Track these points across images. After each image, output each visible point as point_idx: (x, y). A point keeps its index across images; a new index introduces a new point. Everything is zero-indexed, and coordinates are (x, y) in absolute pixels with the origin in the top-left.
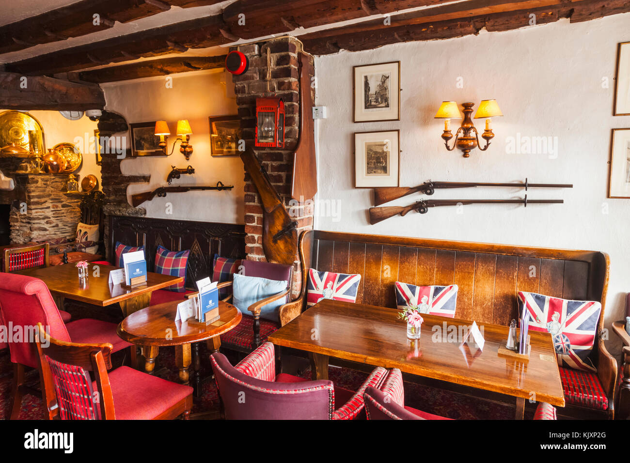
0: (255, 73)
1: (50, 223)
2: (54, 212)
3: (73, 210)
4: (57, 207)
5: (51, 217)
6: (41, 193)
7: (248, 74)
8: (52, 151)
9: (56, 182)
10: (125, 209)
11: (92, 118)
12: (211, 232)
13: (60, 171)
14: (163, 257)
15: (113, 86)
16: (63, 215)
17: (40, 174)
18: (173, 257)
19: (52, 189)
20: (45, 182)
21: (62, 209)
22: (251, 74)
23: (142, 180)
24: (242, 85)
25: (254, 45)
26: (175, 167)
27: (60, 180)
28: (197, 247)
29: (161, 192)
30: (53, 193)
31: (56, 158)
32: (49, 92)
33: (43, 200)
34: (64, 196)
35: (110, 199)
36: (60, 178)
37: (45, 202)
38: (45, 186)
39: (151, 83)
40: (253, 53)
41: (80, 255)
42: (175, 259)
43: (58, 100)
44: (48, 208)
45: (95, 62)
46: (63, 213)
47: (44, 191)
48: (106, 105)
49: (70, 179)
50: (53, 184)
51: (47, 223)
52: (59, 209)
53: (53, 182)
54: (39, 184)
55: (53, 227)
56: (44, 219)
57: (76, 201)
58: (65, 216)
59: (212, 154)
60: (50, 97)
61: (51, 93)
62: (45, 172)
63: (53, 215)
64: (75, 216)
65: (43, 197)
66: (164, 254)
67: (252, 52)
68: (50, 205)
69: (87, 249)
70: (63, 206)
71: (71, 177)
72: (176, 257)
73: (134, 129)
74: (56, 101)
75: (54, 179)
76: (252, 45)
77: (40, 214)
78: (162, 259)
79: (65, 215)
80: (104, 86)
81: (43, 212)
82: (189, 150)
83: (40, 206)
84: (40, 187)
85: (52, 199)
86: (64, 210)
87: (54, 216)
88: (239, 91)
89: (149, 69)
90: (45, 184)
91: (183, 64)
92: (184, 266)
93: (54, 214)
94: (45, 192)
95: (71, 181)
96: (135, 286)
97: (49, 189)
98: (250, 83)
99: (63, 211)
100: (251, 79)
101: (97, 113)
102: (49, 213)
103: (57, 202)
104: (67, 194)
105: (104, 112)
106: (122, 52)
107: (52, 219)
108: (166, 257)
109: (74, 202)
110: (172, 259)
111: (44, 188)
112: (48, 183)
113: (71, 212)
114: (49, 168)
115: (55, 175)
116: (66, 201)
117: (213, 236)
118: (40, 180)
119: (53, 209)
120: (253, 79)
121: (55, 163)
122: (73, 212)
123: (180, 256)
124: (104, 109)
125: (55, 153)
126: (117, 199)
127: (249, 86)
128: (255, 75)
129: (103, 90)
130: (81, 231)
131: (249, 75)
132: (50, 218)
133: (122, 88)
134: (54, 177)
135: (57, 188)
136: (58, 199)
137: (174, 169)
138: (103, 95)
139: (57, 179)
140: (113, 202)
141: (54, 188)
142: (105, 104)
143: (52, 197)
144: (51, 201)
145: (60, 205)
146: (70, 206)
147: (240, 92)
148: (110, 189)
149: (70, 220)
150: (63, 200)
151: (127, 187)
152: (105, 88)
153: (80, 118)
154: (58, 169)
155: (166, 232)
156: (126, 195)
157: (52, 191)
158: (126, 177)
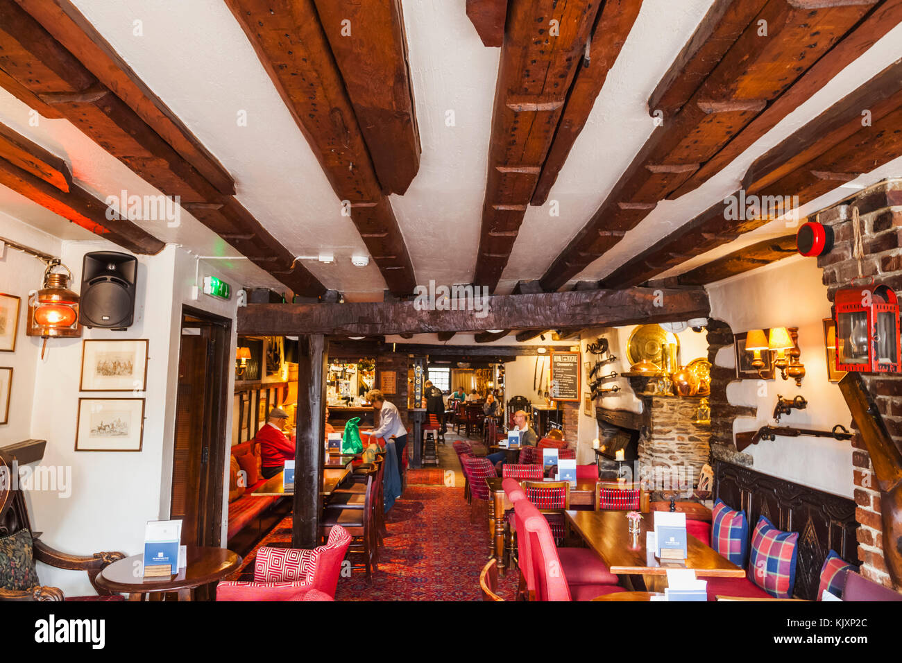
0: (846, 248)
1: (674, 459)
2: (680, 446)
3: (702, 445)
4: (683, 439)
5: (675, 451)
6: (666, 420)
7: (835, 252)
8: (683, 369)
9: (686, 407)
10: (732, 452)
11: (697, 330)
12: (831, 509)
13: (691, 393)
14: (761, 534)
15: (717, 286)
16: (689, 451)
17: (666, 397)
18: (773, 537)
19: (681, 416)
20: (672, 407)
21: (688, 442)
22: (840, 253)
23: (750, 412)
24: (831, 271)
25: (838, 207)
26: (781, 397)
27: (691, 405)
28: (811, 532)
29: (767, 433)
30: (681, 421)
31: (688, 377)
32: (639, 304)
33: (667, 429)
34: (692, 426)
35: (718, 436)
36: (691, 403)
37: (670, 431)
38: (671, 412)
39: (755, 278)
40: (838, 219)
41: (695, 508)
42: (774, 542)
43: (649, 312)
44: (673, 439)
45: (654, 268)
46: (690, 449)
47: (670, 417)
48: (712, 311)
49: (702, 405)
50: (682, 409)
51: (671, 458)
52: (684, 442)
53: (681, 407)
54: (664, 409)
55: (678, 464)
56: (667, 452)
57: (706, 434)
58: (692, 453)
59: (830, 378)
60: (640, 310)
61: (641, 305)
62: (673, 395)
63: (678, 450)
64: (705, 454)
65: (667, 425)
66: (763, 531)
67: (836, 218)
68: (676, 436)
69: (706, 501)
70: (691, 439)
71: (703, 403)
72: (777, 539)
73: (739, 341)
74: (647, 314)
75: (682, 403)
76: (835, 208)
77: (664, 446)
78: (759, 537)
79: (692, 451)
80: (710, 288)
81: (667, 444)
82: (799, 372)
83: (663, 436)
84: (665, 413)
85: (678, 429)
86: (691, 444)
87: (681, 450)
88: (828, 279)
89: (738, 262)
90: (671, 409)
91: (771, 249)
92: (788, 558)
93: (679, 448)
94: (672, 419)
95: (702, 407)
96: (666, 561)
97: (676, 416)
98: (842, 265)
99: (690, 446)
100: (841, 260)
101: (701, 322)
102: (673, 446)
103: (683, 433)
104: (696, 424)
105: (711, 320)
106: (670, 254)
107: (677, 454)
108: (764, 536)
109: (704, 435)
110: (770, 541)
111: (670, 415)
112: (676, 408)
113: (700, 448)
114: (679, 389)
115: (684, 398)
116: (694, 433)
117: (834, 518)
118: (665, 404)
119: (678, 442)
120: (844, 259)
121: (685, 383)
122: (703, 448)
123: (782, 539)
124: (710, 316)
125: (687, 371)
126: (725, 437)
127: (840, 271)
128: (845, 252)
129: (709, 293)
130: (703, 474)
131: (837, 253)
132: (674, 453)
133: (726, 287)
134: (682, 401)
135: (686, 415)
136: (684, 430)
137: (781, 399)
138: (708, 298)
139: (687, 404)
140: (721, 441)
141: (683, 415)
142: (710, 311)
143: (678, 426)
144: (676, 431)
145: (686, 437)
146: (699, 440)
147: (829, 281)
148: (718, 423)
149: (698, 458)
150: (690, 431)
151: (733, 420)
152: (711, 290)
153: (683, 330)
154: (689, 390)
155: (773, 496)
156: (732, 432)
157: (680, 418)
158: (733, 407)
